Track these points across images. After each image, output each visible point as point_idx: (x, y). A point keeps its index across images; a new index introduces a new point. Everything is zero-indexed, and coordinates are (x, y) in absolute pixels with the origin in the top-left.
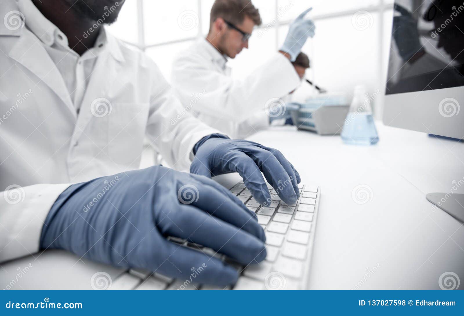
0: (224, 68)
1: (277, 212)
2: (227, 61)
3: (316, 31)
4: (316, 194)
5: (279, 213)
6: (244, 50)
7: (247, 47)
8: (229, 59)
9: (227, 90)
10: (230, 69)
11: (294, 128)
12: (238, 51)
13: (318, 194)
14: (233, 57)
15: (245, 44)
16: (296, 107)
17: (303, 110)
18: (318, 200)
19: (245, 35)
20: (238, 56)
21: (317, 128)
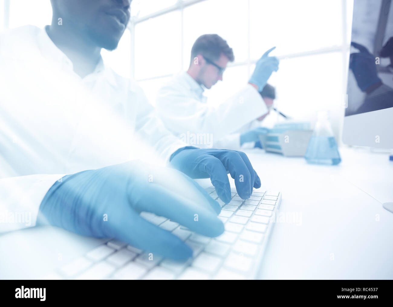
0: (201, 97)
1: (240, 209)
2: (203, 91)
3: (280, 66)
4: (277, 197)
5: (241, 209)
6: (219, 82)
7: (221, 79)
8: (206, 90)
9: (203, 115)
10: (206, 98)
11: (263, 151)
12: (214, 83)
13: (279, 198)
14: (209, 88)
15: (219, 77)
16: (265, 132)
17: (271, 135)
18: (278, 202)
19: (220, 69)
20: (213, 87)
21: (283, 150)
